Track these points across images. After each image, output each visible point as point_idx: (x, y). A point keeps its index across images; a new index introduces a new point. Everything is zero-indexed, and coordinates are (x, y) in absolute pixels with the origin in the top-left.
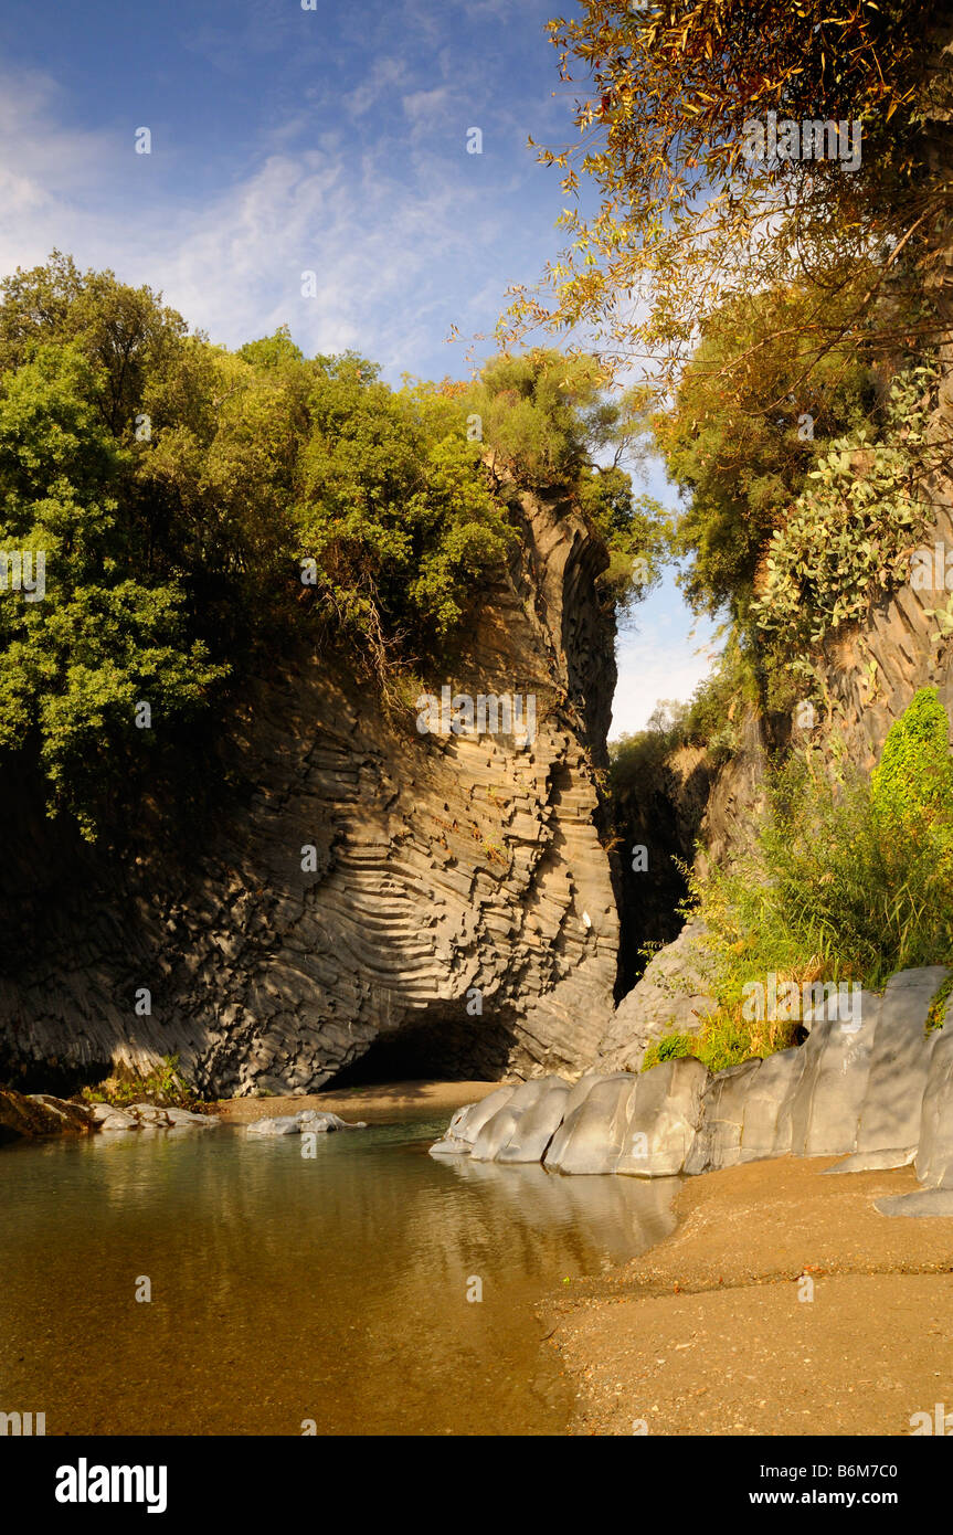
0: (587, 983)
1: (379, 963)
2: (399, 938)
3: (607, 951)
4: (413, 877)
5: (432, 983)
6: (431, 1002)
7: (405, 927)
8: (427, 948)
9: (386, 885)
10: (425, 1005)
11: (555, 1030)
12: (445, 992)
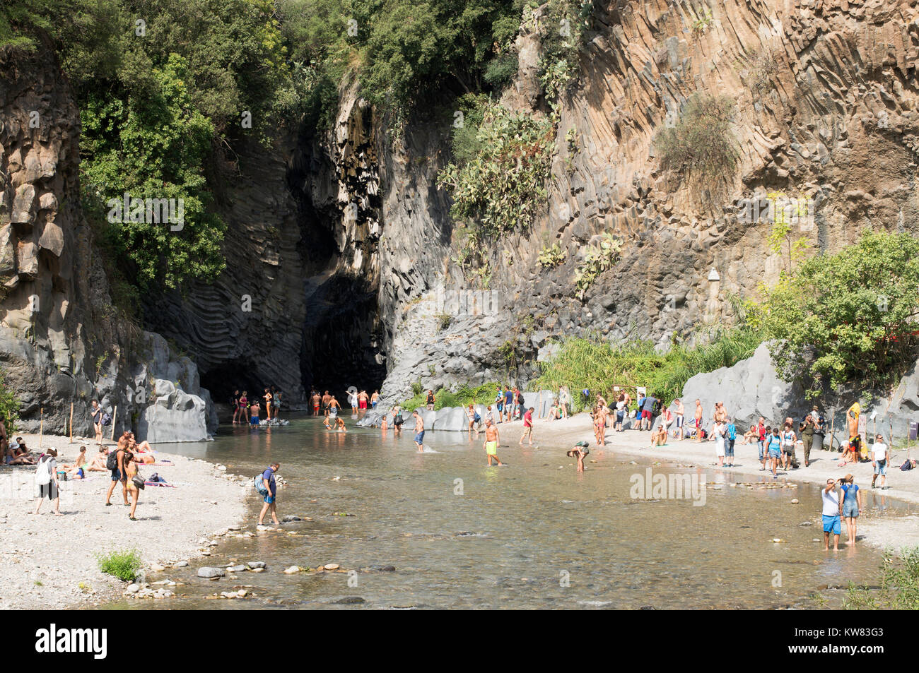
0: (287, 349)
1: (205, 338)
2: (215, 325)
3: (297, 330)
4: (225, 290)
5: (226, 350)
6: (223, 360)
7: (219, 318)
8: (227, 330)
9: (212, 294)
10: (220, 362)
11: (271, 376)
12: (232, 355)
